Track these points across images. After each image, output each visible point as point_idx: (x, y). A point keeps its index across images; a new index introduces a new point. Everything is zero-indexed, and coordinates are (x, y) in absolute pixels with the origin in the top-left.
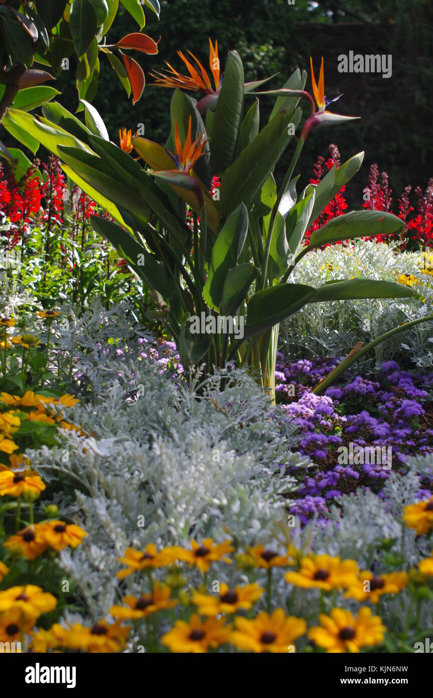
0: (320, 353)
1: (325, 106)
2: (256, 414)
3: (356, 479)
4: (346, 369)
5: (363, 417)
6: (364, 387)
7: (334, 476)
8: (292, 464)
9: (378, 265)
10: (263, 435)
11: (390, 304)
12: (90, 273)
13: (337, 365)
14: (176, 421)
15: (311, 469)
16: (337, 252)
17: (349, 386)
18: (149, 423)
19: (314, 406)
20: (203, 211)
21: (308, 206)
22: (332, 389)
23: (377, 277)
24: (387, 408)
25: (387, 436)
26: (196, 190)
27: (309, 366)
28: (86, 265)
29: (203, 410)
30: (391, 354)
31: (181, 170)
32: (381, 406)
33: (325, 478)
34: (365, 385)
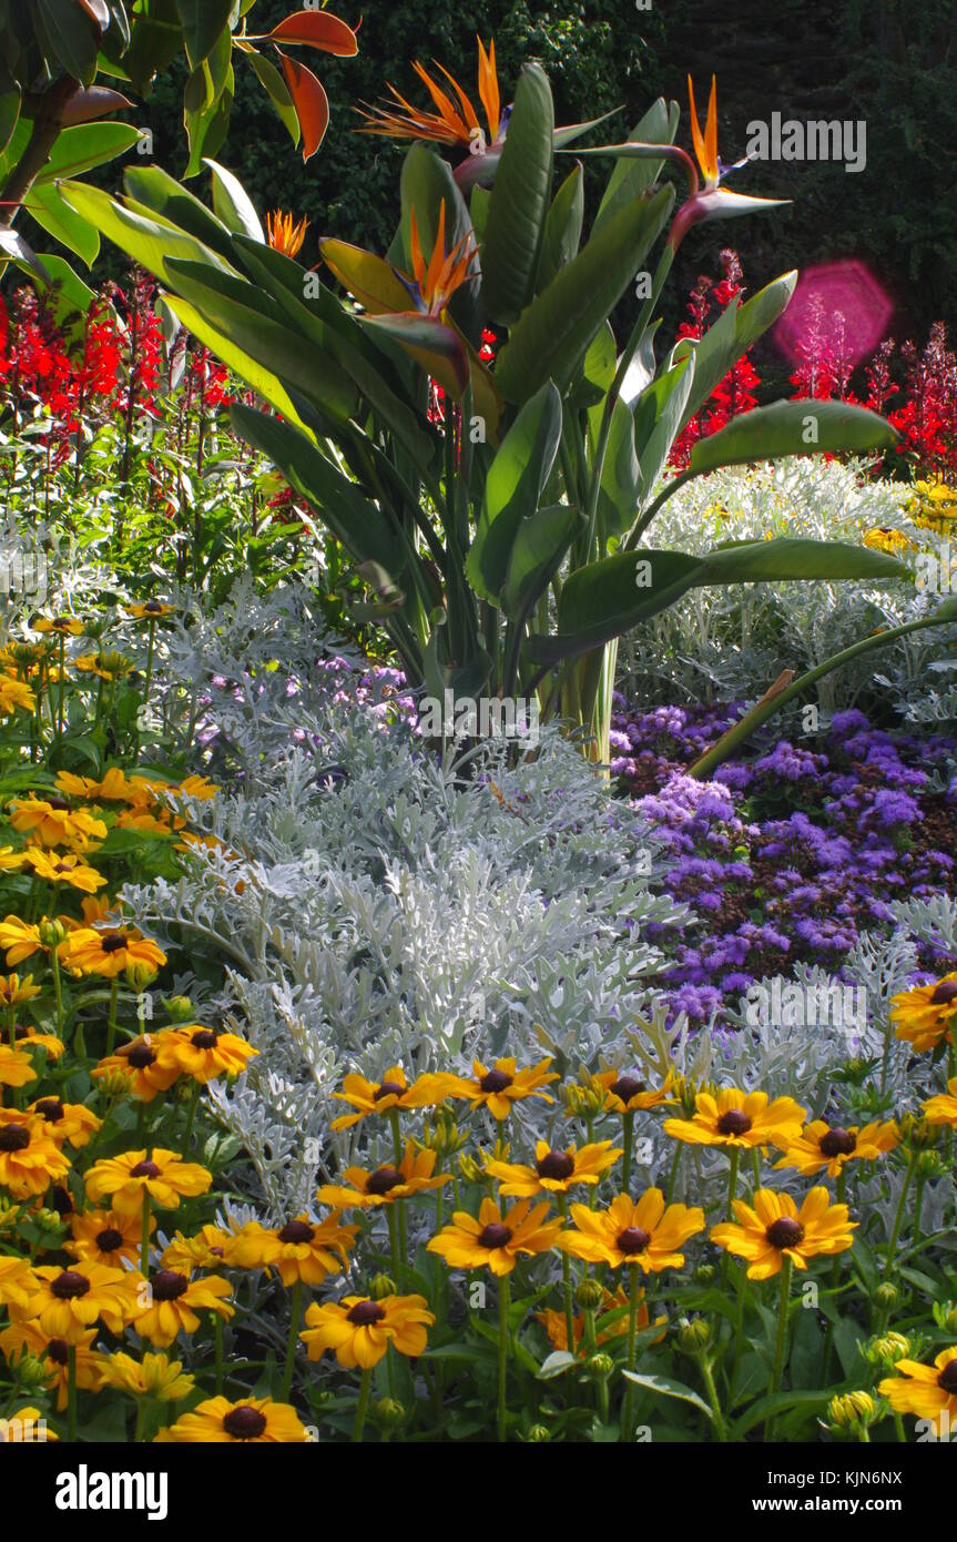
0: (702, 693)
1: (718, 178)
2: (582, 816)
3: (783, 952)
4: (757, 727)
5: (795, 825)
6: (795, 764)
7: (738, 945)
8: (654, 919)
9: (825, 508)
10: (596, 859)
11: (851, 591)
12: (215, 521)
13: (739, 718)
14: (421, 829)
15: (691, 932)
16: (737, 479)
17: (763, 762)
18: (364, 834)
19: (692, 804)
20: (468, 397)
21: (682, 386)
22: (729, 769)
23: (822, 533)
24: (844, 807)
25: (845, 864)
26: (455, 354)
27: (680, 719)
28: (208, 505)
29: (475, 809)
30: (851, 695)
31: (424, 312)
32: (830, 804)
33: (720, 949)
34: (798, 761)
